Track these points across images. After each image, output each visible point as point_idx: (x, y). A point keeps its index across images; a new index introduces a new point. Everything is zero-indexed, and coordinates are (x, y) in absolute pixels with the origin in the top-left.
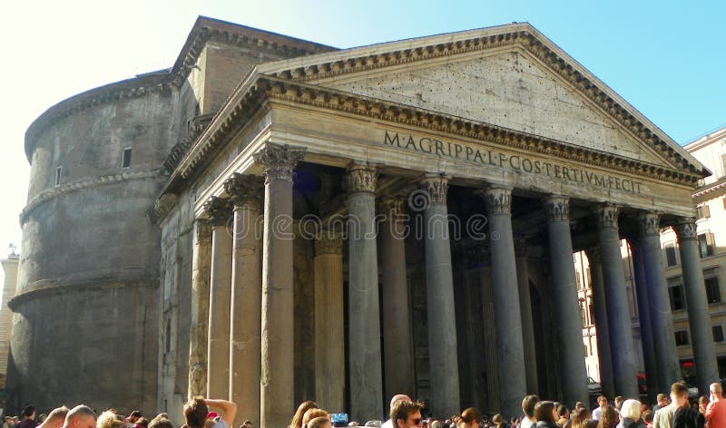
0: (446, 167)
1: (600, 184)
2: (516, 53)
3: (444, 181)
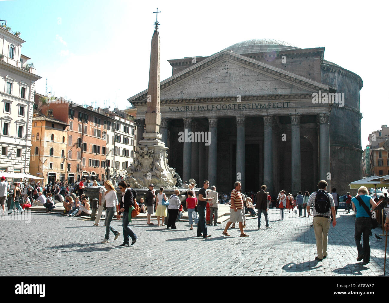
0: (189, 114)
1: (263, 107)
2: (226, 61)
3: (188, 120)
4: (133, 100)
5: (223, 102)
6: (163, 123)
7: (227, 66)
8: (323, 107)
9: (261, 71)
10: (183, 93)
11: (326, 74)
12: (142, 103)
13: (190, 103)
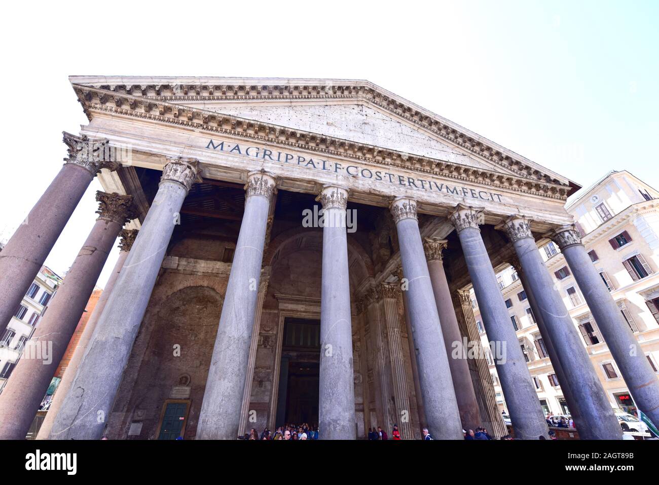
0: (271, 168)
1: (453, 192)
2: (363, 105)
3: (265, 178)
5: (365, 162)
6: (179, 169)
7: (364, 111)
13: (278, 143)
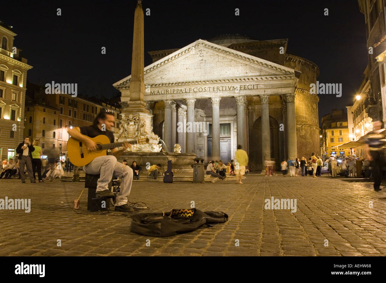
0: (169, 97)
2: (201, 50)
3: (168, 102)
4: (118, 85)
5: (199, 85)
7: (202, 54)
8: (289, 88)
9: (233, 57)
10: (163, 78)
11: (288, 63)
12: (126, 87)
13: (169, 86)
